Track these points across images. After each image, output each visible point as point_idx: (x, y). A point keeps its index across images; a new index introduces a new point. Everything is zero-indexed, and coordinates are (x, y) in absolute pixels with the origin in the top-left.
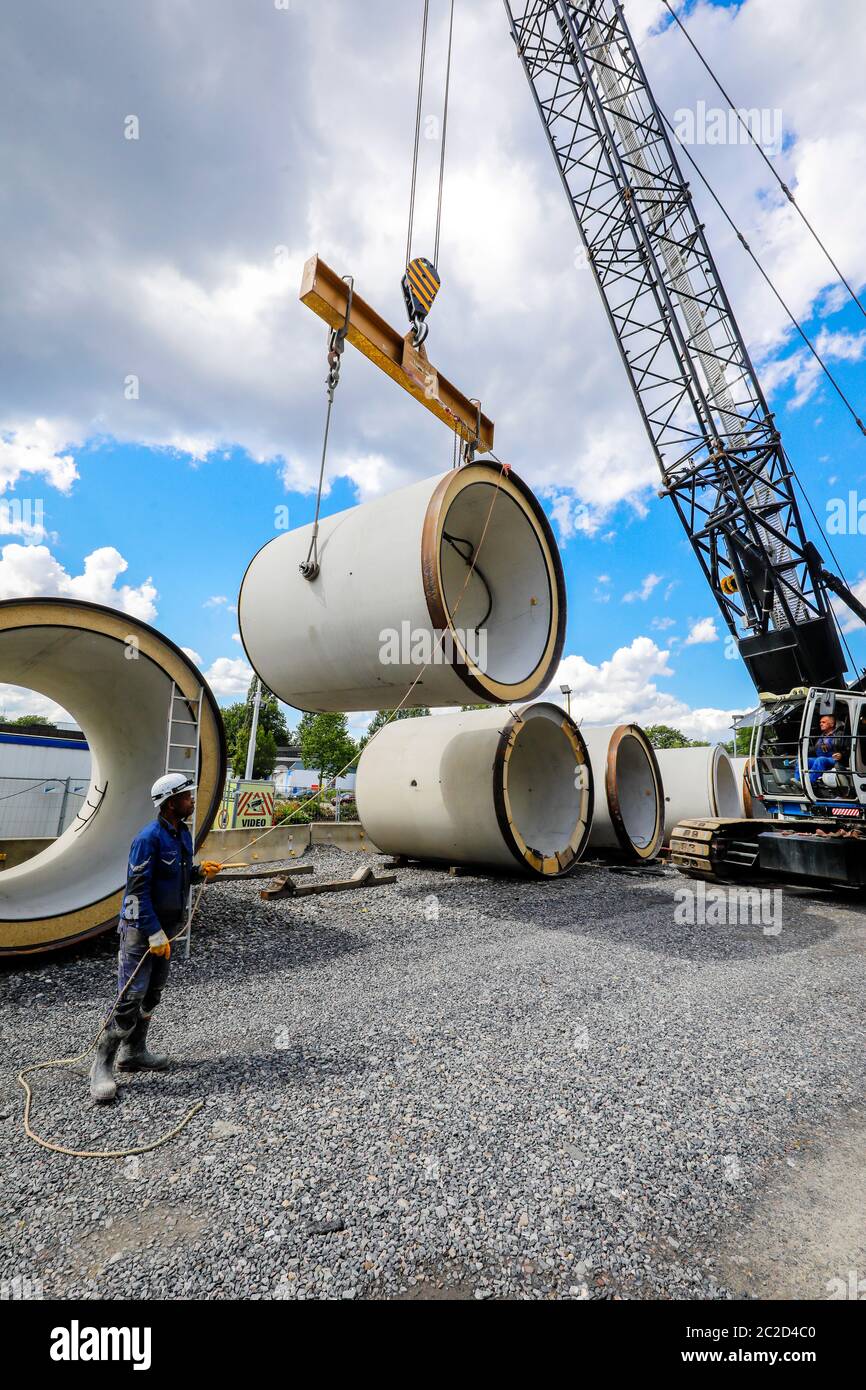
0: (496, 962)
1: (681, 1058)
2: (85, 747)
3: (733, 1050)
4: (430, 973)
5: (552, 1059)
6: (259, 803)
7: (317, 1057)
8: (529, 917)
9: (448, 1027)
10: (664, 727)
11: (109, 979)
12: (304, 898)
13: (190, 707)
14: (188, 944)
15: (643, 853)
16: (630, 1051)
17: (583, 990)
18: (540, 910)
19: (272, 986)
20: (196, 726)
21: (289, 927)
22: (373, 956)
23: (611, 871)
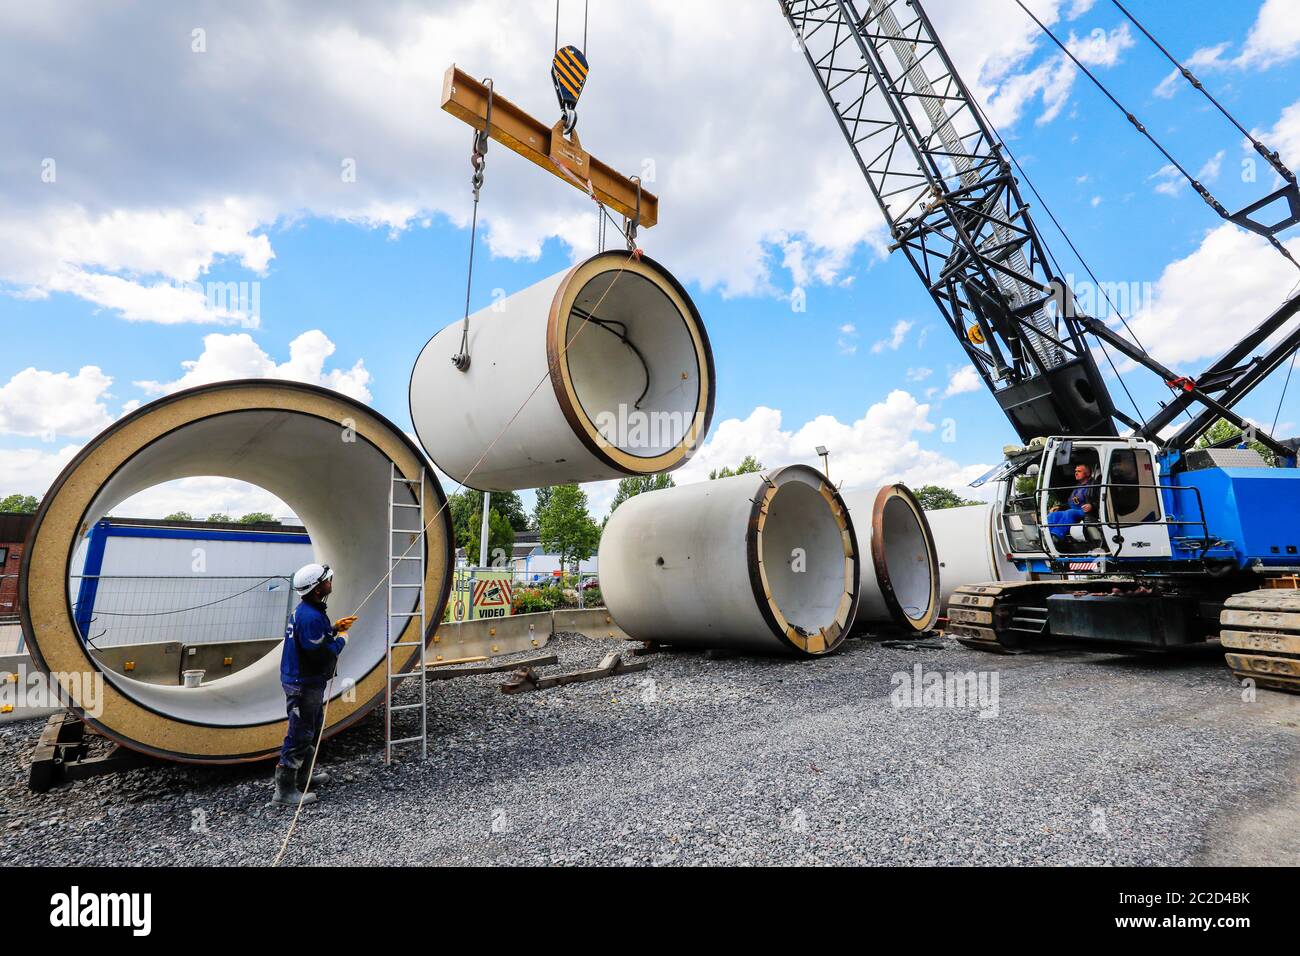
0: (759, 750)
1: (972, 847)
2: (306, 540)
3: (1032, 836)
4: (687, 766)
5: (826, 854)
6: (496, 591)
7: (567, 860)
8: (795, 700)
9: (709, 822)
10: (936, 488)
11: (342, 784)
12: (549, 690)
13: (412, 490)
14: (425, 744)
15: (917, 625)
16: (914, 842)
17: (857, 776)
18: (807, 692)
19: (516, 786)
20: (419, 509)
21: (533, 721)
22: (626, 749)
23: (883, 646)
